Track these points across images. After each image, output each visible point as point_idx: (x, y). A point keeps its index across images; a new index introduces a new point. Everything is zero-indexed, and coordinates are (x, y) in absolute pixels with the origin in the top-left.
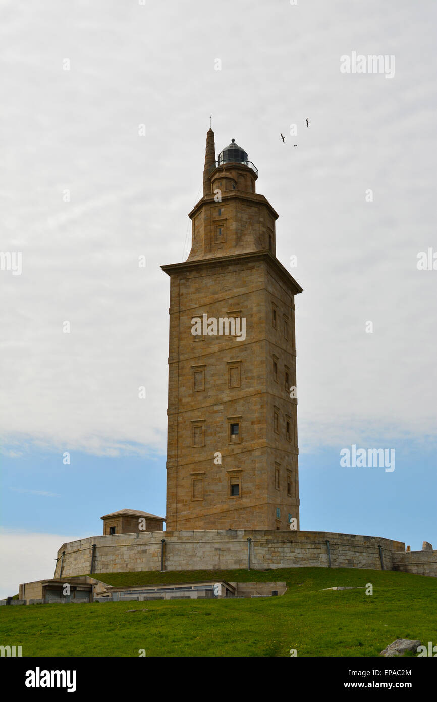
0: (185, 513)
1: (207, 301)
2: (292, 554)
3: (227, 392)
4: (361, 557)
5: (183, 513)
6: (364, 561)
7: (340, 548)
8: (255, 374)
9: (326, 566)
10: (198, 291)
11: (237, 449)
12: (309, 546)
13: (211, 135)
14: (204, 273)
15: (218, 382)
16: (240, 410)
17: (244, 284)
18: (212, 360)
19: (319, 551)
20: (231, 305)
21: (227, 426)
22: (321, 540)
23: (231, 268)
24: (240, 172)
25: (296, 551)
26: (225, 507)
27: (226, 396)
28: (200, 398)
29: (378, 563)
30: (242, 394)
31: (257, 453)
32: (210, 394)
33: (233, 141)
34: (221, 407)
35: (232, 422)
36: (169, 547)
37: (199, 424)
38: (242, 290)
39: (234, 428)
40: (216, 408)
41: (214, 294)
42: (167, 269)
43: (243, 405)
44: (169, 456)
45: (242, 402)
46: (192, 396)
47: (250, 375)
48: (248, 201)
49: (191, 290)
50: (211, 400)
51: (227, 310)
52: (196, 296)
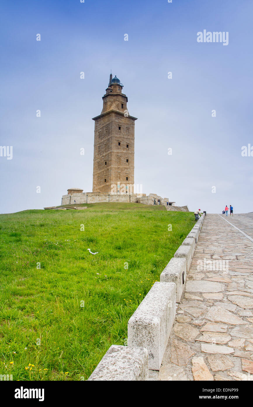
0: (96, 188)
1: (102, 127)
2: (99, 199)
3: (105, 153)
4: (122, 199)
6: (123, 200)
7: (114, 196)
9: (108, 202)
10: (100, 125)
11: (106, 169)
12: (103, 196)
13: (111, 75)
14: (101, 119)
15: (103, 150)
16: (107, 158)
17: (109, 121)
18: (102, 144)
19: (106, 198)
20: (106, 127)
21: (104, 163)
22: (107, 194)
23: (107, 116)
24: (114, 86)
25: (100, 198)
26: (104, 185)
28: (99, 155)
29: (129, 200)
30: (107, 153)
32: (102, 154)
33: (116, 76)
35: (105, 161)
36: (71, 198)
37: (99, 163)
40: (102, 158)
41: (103, 125)
42: (94, 119)
43: (108, 156)
44: (94, 172)
45: (107, 156)
46: (98, 155)
48: (113, 95)
49: (99, 124)
50: (101, 156)
51: (105, 129)
52: (99, 126)
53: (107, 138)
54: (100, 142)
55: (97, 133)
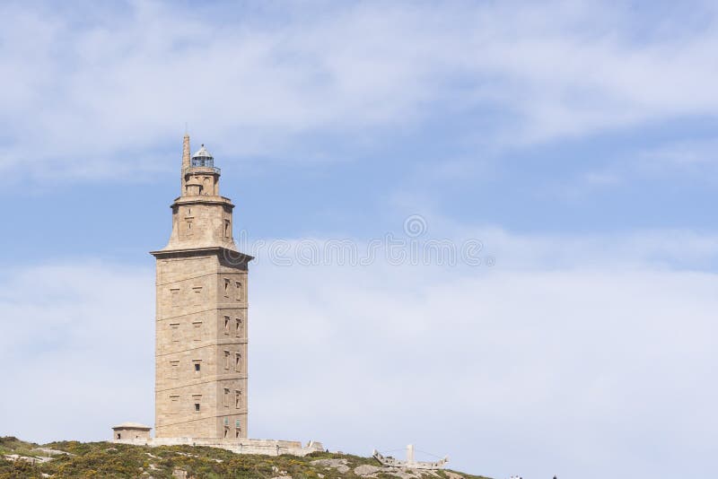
0: (167, 421)
1: (180, 278)
3: (193, 342)
4: (264, 452)
5: (166, 421)
8: (210, 332)
10: (174, 271)
11: (198, 381)
13: (187, 138)
15: (188, 336)
16: (200, 355)
17: (204, 268)
18: (184, 321)
19: (236, 449)
20: (196, 282)
21: (193, 365)
26: (191, 418)
27: (192, 345)
28: (176, 346)
30: (202, 344)
31: (211, 383)
32: (182, 343)
34: (188, 352)
35: (196, 363)
37: (175, 364)
38: (203, 273)
39: (198, 367)
40: (186, 353)
41: (185, 274)
43: (203, 352)
45: (201, 350)
46: (171, 344)
47: (207, 332)
49: (170, 270)
50: (182, 348)
51: (193, 286)
52: (173, 274)
53: (199, 309)
54: (175, 314)
55: (166, 290)
